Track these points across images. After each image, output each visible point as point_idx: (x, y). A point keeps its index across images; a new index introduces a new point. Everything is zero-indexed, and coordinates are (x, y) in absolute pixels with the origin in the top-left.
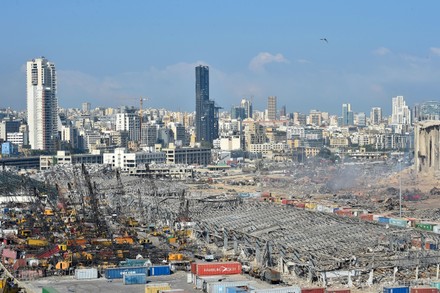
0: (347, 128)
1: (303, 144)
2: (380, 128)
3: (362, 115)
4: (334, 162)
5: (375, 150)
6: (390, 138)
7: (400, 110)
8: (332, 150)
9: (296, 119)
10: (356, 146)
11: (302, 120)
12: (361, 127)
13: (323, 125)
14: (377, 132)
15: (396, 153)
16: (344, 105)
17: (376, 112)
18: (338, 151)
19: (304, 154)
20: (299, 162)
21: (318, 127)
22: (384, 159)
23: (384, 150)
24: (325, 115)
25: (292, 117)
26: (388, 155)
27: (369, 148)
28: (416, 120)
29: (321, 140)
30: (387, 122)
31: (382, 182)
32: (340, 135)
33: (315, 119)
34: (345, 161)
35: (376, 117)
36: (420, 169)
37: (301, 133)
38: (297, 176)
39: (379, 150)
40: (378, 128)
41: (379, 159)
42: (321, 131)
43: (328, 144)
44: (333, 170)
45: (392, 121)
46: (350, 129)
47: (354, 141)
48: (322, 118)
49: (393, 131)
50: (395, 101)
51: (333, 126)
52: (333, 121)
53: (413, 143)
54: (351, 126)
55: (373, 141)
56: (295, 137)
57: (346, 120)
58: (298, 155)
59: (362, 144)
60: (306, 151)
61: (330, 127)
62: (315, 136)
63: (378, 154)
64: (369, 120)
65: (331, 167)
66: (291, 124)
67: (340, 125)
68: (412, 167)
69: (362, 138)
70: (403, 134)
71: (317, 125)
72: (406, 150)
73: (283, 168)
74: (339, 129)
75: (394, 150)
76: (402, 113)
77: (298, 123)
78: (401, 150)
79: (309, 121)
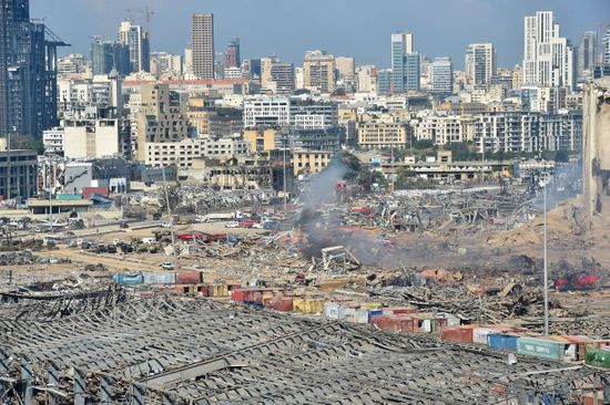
0: (403, 99)
1: (286, 142)
2: (491, 98)
3: (443, 63)
4: (368, 189)
5: (476, 157)
6: (516, 125)
7: (546, 49)
8: (363, 158)
9: (266, 74)
10: (426, 147)
11: (284, 77)
12: (441, 97)
13: (340, 92)
14: (482, 109)
15: (533, 164)
16: (396, 38)
17: (480, 54)
18: (379, 159)
19: (291, 167)
20: (278, 187)
21: (326, 97)
22: (502, 182)
23: (501, 155)
24: (344, 64)
25: (256, 68)
26: (512, 169)
27: (461, 151)
28: (587, 73)
29: (335, 131)
30: (509, 80)
31: (497, 242)
32: (384, 118)
33: (317, 74)
34: (399, 186)
35: (481, 68)
36: (599, 208)
37: (284, 115)
38: (273, 227)
39: (489, 155)
40: (484, 99)
41: (487, 180)
42: (334, 106)
43: (353, 142)
44: (366, 212)
45: (524, 79)
46: (412, 102)
47: (421, 133)
48: (336, 72)
49: (526, 104)
50: (530, 25)
51: (367, 92)
52: (365, 79)
53: (578, 135)
54: (413, 94)
55: (471, 133)
56: (265, 124)
57: (400, 78)
58: (276, 174)
59: (442, 140)
60: (296, 161)
61: (359, 97)
62: (318, 122)
63: (485, 166)
64: (460, 76)
65: (361, 204)
66: (255, 90)
67: (385, 89)
68: (577, 201)
69: (442, 125)
70: (552, 115)
71: (324, 90)
72: (561, 156)
73: (234, 207)
74: (382, 102)
75: (527, 156)
76: (548, 58)
77: (272, 86)
78: (545, 156)
79: (301, 79)
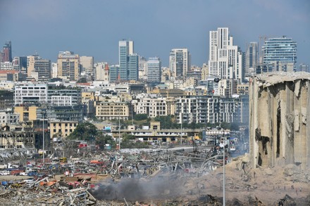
0: (126, 86)
1: (45, 115)
2: (187, 86)
3: (155, 62)
4: (102, 148)
5: (177, 126)
6: (204, 105)
7: (224, 54)
8: (99, 126)
9: (31, 67)
10: (143, 119)
11: (43, 70)
12: (153, 85)
13: (83, 80)
14: (181, 94)
15: (215, 132)
16: (122, 44)
17: (179, 56)
18: (110, 127)
19: (48, 133)
20: (38, 146)
21: (73, 84)
22: (194, 144)
23: (194, 125)
24: (86, 61)
25: (24, 63)
26: (201, 134)
27: (167, 122)
28: (251, 70)
29: (79, 107)
30: (199, 74)
31: (190, 185)
32: (114, 99)
33: (67, 68)
34: (124, 146)
35: (180, 65)
36: (260, 162)
37: (43, 96)
38: (34, 175)
39: (185, 125)
40: (183, 87)
41: (185, 143)
42: (79, 90)
43: (92, 115)
44: (101, 164)
45: (208, 74)
46: (133, 88)
47: (139, 110)
48: (80, 66)
49: (211, 91)
50: (213, 37)
51: (102, 81)
52: (100, 72)
53: (246, 112)
54: (133, 82)
55: (173, 110)
56: (29, 102)
57: (125, 71)
58: (37, 137)
59: (153, 114)
60: (51, 128)
61: (96, 84)
62: (68, 101)
63: (183, 132)
64: (166, 71)
65: (97, 158)
66: (23, 78)
67: (114, 79)
68: (245, 158)
69: (153, 104)
70: (228, 98)
71: (72, 79)
72: (234, 127)
73: (7, 161)
74: (112, 87)
75: (212, 126)
76: (226, 59)
77: (35, 75)
78: (224, 126)
79: (55, 71)
